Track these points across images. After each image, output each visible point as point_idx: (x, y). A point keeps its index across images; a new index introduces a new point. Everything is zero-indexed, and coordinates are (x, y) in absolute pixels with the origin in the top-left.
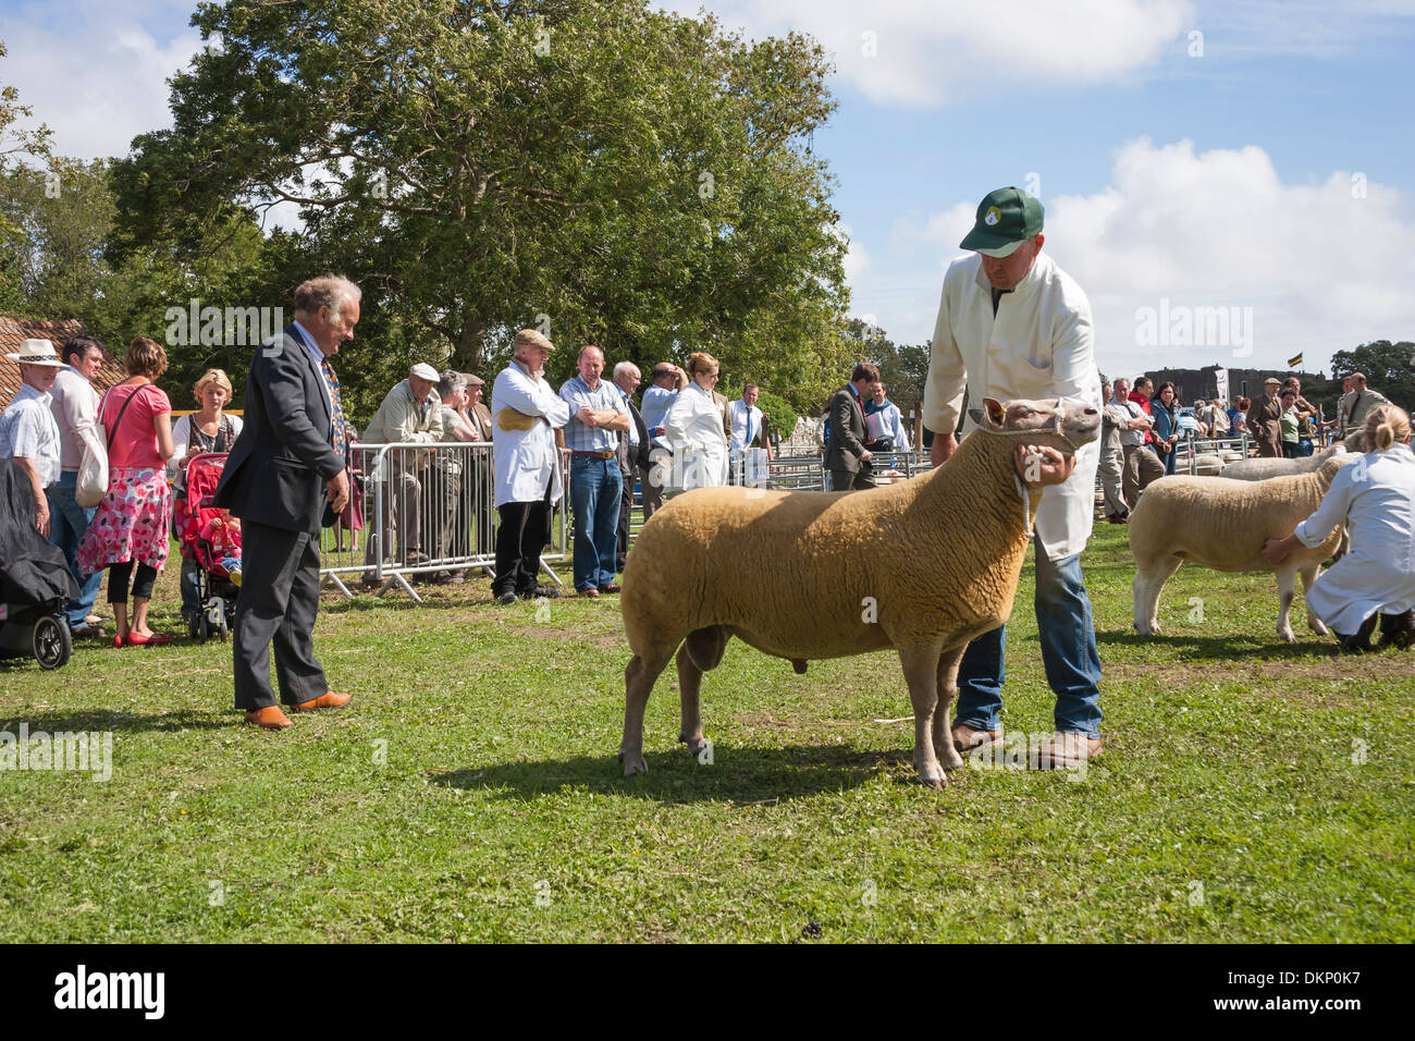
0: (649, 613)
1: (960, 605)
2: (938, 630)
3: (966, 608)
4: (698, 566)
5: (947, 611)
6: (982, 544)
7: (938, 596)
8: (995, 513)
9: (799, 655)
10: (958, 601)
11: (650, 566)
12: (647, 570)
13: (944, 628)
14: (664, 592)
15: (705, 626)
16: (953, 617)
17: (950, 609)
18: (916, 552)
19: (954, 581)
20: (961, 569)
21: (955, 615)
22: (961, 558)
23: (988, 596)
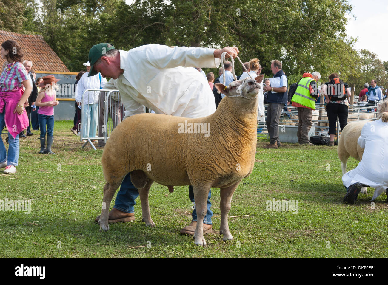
0: (110, 165)
1: (216, 167)
2: (207, 179)
3: (219, 169)
4: (128, 145)
5: (211, 170)
6: (226, 140)
7: (207, 164)
8: (231, 126)
9: (169, 184)
10: (216, 166)
11: (111, 145)
12: (110, 147)
13: (209, 178)
14: (116, 156)
15: (132, 171)
16: (214, 174)
17: (212, 169)
18: (201, 144)
19: (214, 157)
20: (217, 152)
21: (214, 172)
22: (217, 147)
23: (229, 163)
